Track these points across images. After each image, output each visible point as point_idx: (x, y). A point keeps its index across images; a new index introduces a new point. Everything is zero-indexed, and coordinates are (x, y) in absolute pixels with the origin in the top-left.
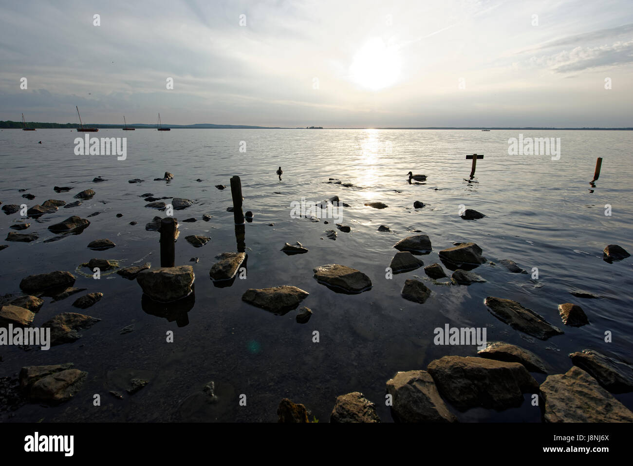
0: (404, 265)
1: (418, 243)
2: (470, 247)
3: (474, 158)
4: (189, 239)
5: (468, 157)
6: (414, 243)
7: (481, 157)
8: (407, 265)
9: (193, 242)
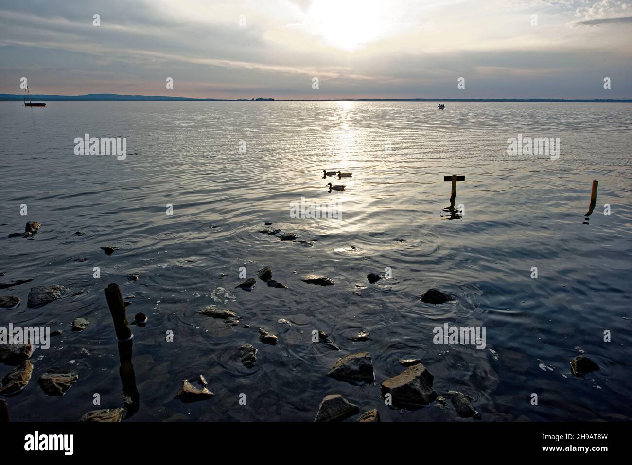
0: (333, 418)
1: (356, 371)
2: (417, 377)
3: (454, 179)
4: (45, 384)
5: (447, 179)
6: (352, 371)
7: (462, 178)
8: (336, 417)
9: (50, 391)
